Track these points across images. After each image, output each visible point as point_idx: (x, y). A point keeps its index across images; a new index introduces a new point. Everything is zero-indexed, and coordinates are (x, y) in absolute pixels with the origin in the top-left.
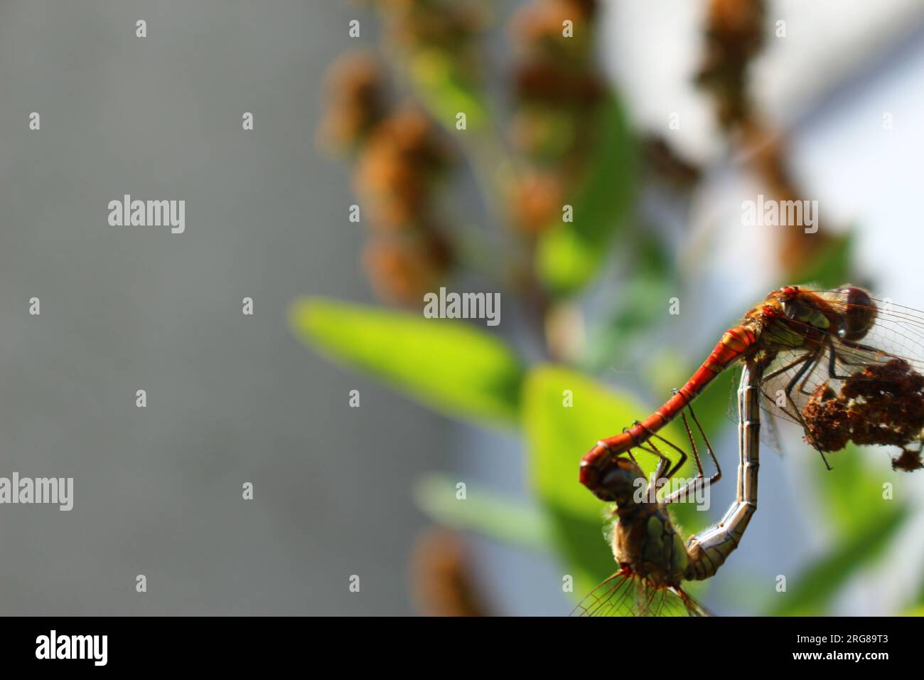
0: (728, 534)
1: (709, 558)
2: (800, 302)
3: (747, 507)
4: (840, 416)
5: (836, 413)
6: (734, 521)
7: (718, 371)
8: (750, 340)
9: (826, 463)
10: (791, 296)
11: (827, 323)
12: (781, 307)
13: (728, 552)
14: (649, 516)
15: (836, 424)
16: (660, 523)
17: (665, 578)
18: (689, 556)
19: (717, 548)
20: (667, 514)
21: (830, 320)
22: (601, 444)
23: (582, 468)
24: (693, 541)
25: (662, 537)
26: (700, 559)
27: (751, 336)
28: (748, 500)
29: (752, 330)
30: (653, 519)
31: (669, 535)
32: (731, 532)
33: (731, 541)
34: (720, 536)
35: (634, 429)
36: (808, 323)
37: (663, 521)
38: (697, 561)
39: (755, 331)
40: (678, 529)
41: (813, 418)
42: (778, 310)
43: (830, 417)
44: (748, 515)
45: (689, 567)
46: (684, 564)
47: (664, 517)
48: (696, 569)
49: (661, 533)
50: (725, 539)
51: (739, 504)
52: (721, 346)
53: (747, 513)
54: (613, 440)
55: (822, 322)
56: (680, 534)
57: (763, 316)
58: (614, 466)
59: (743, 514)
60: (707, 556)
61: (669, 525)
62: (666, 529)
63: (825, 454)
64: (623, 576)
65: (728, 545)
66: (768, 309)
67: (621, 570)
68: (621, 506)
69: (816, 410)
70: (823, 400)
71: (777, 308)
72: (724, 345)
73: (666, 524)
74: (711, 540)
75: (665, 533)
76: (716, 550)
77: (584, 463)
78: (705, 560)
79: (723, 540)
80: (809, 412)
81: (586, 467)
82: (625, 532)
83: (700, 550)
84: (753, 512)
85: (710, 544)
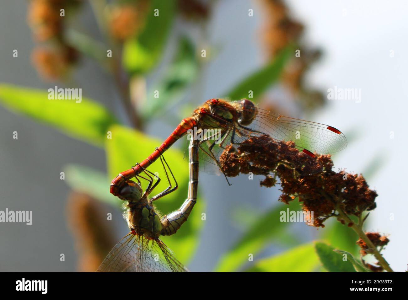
0: (182, 214)
1: (172, 226)
2: (219, 106)
3: (191, 202)
4: (235, 161)
5: (233, 159)
6: (185, 208)
7: (177, 138)
8: (193, 124)
9: (228, 182)
10: (215, 103)
11: (231, 116)
12: (209, 109)
13: (182, 223)
14: (143, 207)
15: (233, 164)
16: (148, 210)
17: (151, 235)
18: (162, 225)
19: (176, 221)
20: (152, 206)
21: (233, 115)
22: (120, 175)
23: (111, 186)
24: (166, 218)
25: (149, 217)
26: (168, 226)
27: (194, 122)
28: (192, 199)
29: (195, 119)
30: (145, 209)
31: (152, 215)
32: (184, 213)
33: (183, 217)
34: (178, 215)
35: (136, 167)
36: (222, 116)
37: (149, 209)
38: (166, 227)
39: (196, 120)
40: (157, 213)
41: (223, 161)
42: (207, 110)
43: (231, 161)
44: (192, 205)
45: (163, 230)
46: (160, 229)
47: (150, 207)
48: (166, 230)
49: (148, 215)
50: (181, 217)
51: (188, 200)
52: (180, 126)
53: (191, 204)
54: (126, 173)
55: (229, 116)
56: (158, 215)
57: (200, 113)
58: (126, 185)
59: (189, 205)
60: (171, 224)
61: (153, 211)
62: (151, 213)
63: (228, 178)
64: (132, 234)
65: (182, 219)
66: (203, 110)
67: (131, 232)
68: (130, 203)
69: (225, 157)
70: (229, 152)
71: (207, 109)
72: (181, 126)
73: (151, 210)
74: (174, 217)
75: (150, 215)
76: (176, 222)
77: (112, 184)
78: (170, 226)
79: (179, 217)
80: (222, 158)
81: (113, 185)
82: (132, 215)
83: (168, 222)
84: (194, 204)
85: (173, 219)
